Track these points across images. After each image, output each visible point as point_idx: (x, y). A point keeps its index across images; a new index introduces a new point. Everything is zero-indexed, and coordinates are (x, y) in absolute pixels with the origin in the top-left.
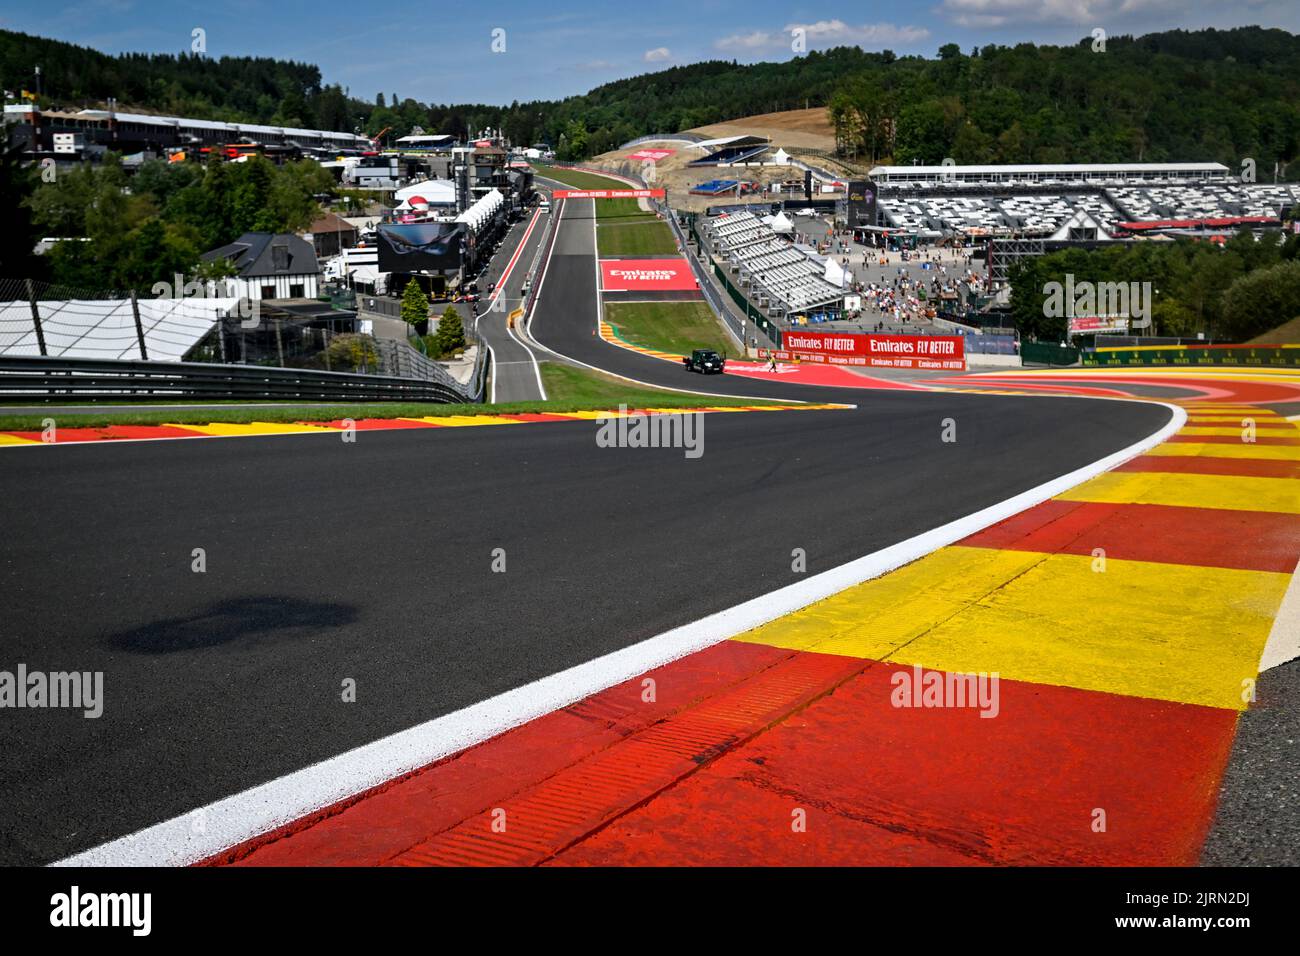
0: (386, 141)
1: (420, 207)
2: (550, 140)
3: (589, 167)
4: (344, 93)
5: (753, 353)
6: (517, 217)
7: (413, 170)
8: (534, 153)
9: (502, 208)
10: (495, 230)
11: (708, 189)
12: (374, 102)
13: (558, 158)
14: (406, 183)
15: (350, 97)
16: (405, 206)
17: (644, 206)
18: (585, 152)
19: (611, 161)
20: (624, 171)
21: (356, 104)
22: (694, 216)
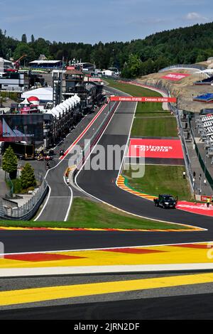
0: (23, 63)
1: (35, 103)
2: (118, 65)
3: (139, 82)
4: (3, 34)
5: (198, 198)
6: (89, 111)
7: (34, 81)
8: (108, 73)
9: (78, 106)
10: (73, 118)
11: (203, 99)
12: (20, 40)
13: (122, 76)
14: (29, 89)
15: (6, 36)
16: (26, 102)
17: (165, 107)
18: (138, 73)
19: (152, 79)
20: (159, 86)
21: (10, 40)
22: (192, 114)
